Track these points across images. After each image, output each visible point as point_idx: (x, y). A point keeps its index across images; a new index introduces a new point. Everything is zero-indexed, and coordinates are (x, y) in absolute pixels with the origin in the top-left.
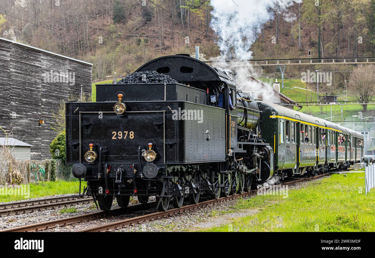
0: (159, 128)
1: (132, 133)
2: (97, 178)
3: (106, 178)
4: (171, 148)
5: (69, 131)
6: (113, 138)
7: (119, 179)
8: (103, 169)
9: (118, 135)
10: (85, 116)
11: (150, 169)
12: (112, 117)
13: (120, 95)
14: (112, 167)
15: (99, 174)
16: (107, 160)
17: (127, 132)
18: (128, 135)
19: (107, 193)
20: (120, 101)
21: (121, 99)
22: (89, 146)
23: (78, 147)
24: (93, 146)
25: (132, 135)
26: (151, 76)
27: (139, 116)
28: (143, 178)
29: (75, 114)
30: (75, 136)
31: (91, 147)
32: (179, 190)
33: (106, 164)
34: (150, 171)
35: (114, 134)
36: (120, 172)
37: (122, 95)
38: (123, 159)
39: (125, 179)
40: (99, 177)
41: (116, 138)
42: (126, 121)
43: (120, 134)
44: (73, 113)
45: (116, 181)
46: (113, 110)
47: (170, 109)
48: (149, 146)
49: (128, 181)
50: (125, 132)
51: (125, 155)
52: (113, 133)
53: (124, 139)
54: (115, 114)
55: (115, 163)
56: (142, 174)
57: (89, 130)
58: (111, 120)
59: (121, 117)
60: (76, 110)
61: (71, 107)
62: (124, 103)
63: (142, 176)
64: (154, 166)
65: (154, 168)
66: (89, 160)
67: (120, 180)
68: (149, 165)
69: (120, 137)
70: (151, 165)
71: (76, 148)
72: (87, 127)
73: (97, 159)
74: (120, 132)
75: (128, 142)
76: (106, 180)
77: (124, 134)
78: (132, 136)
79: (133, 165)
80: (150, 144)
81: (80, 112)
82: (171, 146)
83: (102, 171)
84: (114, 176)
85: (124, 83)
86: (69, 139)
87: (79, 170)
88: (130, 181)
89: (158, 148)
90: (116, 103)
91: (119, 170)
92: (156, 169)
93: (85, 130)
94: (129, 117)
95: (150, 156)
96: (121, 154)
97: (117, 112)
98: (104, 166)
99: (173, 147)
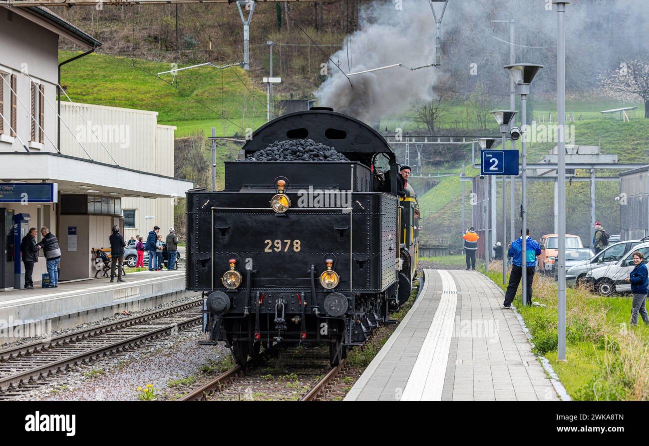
0: (342, 235)
1: (297, 243)
2: (243, 314)
3: (257, 314)
4: (361, 267)
5: (192, 237)
6: (267, 250)
7: (280, 315)
8: (251, 299)
9: (274, 246)
10: (220, 214)
11: (335, 302)
12: (264, 217)
13: (282, 182)
14: (266, 297)
15: (246, 307)
16: (254, 284)
17: (289, 241)
18: (292, 245)
19: (258, 339)
20: (281, 192)
21: (282, 188)
22: (230, 263)
23: (207, 265)
24: (235, 263)
25: (297, 246)
26: (312, 148)
27: (309, 216)
28: (319, 315)
29: (204, 210)
30: (204, 246)
31: (232, 266)
32: (363, 333)
33: (258, 293)
34: (335, 305)
35: (268, 243)
36: (282, 305)
37: (284, 182)
38: (282, 283)
39: (289, 316)
40: (246, 312)
41: (271, 251)
42: (288, 224)
43: (278, 243)
44: (200, 210)
45: (276, 320)
46: (269, 205)
47: (360, 205)
48: (327, 263)
49: (293, 319)
50: (285, 241)
51: (285, 277)
52: (266, 242)
53: (284, 252)
54: (273, 212)
55: (270, 290)
56: (316, 309)
57: (227, 237)
58: (263, 222)
59: (278, 217)
60: (205, 204)
61: (196, 200)
62: (287, 194)
63: (317, 312)
64: (342, 297)
65: (342, 300)
66: (229, 285)
67: (281, 317)
68: (334, 296)
69: (278, 248)
70: (337, 295)
71: (204, 266)
72: (223, 232)
73: (243, 284)
74: (278, 241)
75: (291, 256)
76: (257, 317)
77: (284, 245)
78: (297, 248)
79: (303, 294)
80: (330, 261)
81: (212, 208)
82: (362, 264)
83: (249, 304)
84: (269, 312)
85: (270, 160)
86: (193, 251)
87: (219, 303)
88: (296, 320)
89: (339, 267)
90: (275, 194)
91: (280, 302)
92: (345, 302)
93: (220, 236)
94: (293, 217)
95: (329, 280)
96: (279, 275)
97: (276, 210)
98: (253, 294)
99: (364, 266)
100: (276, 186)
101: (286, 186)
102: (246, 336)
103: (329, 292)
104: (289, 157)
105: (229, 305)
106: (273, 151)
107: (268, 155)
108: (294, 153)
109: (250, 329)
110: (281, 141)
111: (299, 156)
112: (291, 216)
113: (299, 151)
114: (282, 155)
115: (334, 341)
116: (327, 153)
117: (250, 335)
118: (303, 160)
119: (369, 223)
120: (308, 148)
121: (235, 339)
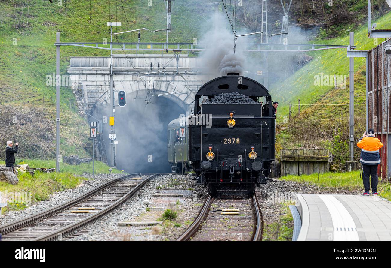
0: (258, 136)
1: (238, 140)
2: (215, 171)
3: (222, 171)
4: (266, 150)
5: (192, 138)
6: (225, 143)
7: (232, 171)
8: (219, 164)
9: (228, 141)
11: (257, 165)
12: (223, 129)
13: (232, 113)
14: (225, 163)
16: (220, 158)
17: (234, 139)
18: (236, 141)
20: (231, 118)
21: (232, 116)
22: (209, 149)
23: (198, 150)
24: (212, 149)
25: (238, 141)
26: (240, 97)
27: (243, 128)
28: (248, 171)
29: (197, 126)
30: (197, 142)
31: (210, 150)
33: (222, 162)
35: (225, 140)
36: (233, 167)
38: (232, 157)
39: (235, 172)
42: (234, 132)
43: (230, 140)
44: (195, 126)
45: (230, 173)
46: (227, 124)
47: (265, 123)
49: (237, 173)
51: (233, 155)
52: (224, 140)
53: (232, 144)
54: (228, 126)
55: (227, 160)
57: (207, 137)
58: (223, 131)
59: (230, 128)
62: (234, 119)
63: (248, 169)
65: (259, 164)
66: (209, 158)
68: (256, 162)
69: (230, 142)
70: (258, 162)
71: (197, 150)
72: (205, 135)
73: (215, 158)
75: (235, 145)
77: (232, 141)
78: (238, 142)
80: (253, 147)
83: (218, 167)
84: (226, 170)
85: (221, 103)
86: (192, 144)
87: (207, 165)
88: (238, 173)
89: (257, 150)
90: (229, 119)
91: (232, 165)
92: (261, 164)
93: (204, 137)
94: (236, 129)
95: (253, 156)
96: (230, 154)
97: (229, 125)
98: (219, 162)
99: (267, 149)
100: (229, 115)
101: (234, 115)
102: (215, 181)
103: (253, 161)
104: (230, 102)
105: (211, 167)
106: (222, 98)
107: (219, 100)
108: (232, 99)
109: (217, 178)
110: (225, 93)
111: (234, 101)
112: (235, 128)
113: (234, 98)
114: (226, 100)
115: (254, 183)
116: (247, 99)
117: (217, 181)
118: (237, 103)
119: (269, 131)
120: (238, 97)
121: (210, 183)
